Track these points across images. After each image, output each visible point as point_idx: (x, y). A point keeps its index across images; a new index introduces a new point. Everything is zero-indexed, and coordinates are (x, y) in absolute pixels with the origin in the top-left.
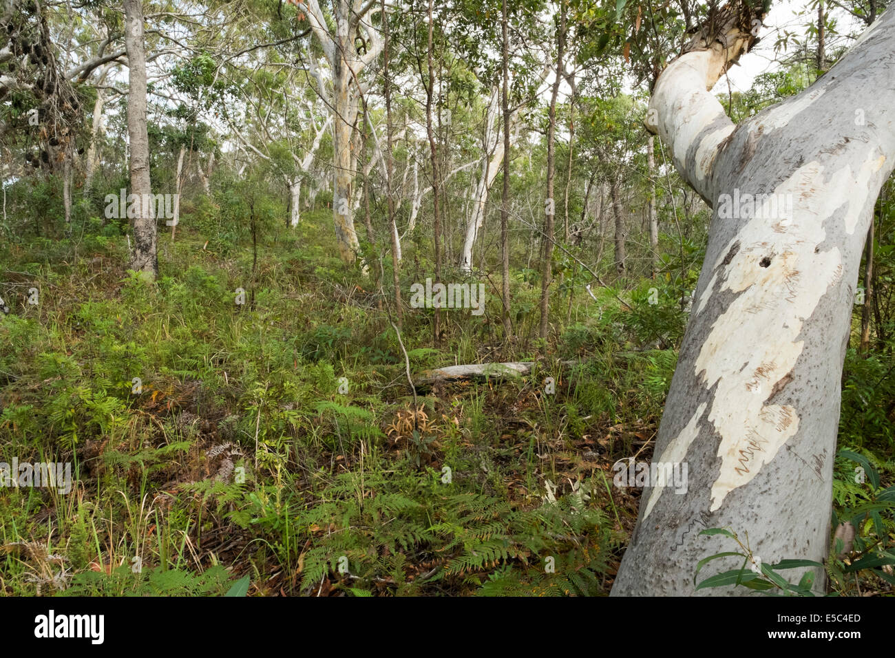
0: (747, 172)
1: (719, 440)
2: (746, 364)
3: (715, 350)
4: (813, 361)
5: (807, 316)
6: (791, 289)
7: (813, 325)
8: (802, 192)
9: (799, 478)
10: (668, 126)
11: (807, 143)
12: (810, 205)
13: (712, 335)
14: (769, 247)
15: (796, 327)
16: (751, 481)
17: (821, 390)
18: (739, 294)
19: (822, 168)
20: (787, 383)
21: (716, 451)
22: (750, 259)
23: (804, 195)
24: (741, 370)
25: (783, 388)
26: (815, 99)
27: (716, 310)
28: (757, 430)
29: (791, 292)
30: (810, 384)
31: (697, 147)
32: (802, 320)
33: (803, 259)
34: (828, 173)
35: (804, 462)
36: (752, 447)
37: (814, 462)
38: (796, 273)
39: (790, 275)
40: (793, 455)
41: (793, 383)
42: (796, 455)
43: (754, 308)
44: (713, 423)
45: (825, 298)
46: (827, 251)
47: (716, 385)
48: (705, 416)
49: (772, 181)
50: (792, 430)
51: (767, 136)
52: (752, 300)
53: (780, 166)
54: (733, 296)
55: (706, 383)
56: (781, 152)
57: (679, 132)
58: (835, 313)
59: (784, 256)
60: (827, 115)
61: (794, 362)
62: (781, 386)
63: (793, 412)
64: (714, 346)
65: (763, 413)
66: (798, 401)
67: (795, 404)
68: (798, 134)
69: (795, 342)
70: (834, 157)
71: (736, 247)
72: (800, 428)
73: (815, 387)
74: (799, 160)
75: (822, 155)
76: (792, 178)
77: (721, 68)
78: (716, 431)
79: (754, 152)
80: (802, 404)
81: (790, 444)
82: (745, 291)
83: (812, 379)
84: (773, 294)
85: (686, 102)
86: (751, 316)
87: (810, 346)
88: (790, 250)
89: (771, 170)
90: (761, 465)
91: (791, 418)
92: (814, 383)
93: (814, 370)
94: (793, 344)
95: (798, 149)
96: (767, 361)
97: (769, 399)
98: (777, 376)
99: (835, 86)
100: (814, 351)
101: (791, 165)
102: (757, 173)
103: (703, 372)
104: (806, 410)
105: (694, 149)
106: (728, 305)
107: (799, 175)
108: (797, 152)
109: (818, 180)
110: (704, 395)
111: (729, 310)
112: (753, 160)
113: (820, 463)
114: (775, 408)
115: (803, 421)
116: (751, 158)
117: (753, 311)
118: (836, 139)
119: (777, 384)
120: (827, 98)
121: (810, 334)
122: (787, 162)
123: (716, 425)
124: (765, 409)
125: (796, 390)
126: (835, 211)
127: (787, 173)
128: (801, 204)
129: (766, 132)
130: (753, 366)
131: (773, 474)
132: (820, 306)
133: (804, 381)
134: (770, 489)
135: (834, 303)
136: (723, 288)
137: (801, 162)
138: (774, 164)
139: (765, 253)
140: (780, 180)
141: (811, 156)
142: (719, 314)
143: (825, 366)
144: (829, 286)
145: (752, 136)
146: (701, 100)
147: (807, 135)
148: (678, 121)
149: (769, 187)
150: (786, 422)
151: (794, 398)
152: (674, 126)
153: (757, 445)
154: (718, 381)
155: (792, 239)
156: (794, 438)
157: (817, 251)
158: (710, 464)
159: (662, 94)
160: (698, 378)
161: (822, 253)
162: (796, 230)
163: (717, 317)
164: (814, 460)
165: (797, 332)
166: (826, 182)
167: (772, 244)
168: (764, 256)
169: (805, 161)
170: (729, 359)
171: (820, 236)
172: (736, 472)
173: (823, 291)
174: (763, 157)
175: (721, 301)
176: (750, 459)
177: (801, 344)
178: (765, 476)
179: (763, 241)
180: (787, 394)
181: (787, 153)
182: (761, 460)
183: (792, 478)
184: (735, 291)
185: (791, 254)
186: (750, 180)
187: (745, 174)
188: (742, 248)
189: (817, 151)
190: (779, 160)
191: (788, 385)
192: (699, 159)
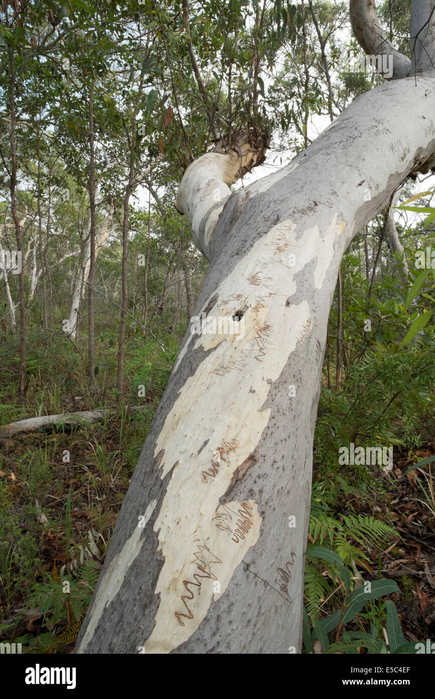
0: (234, 231)
1: (161, 563)
2: (206, 443)
3: (177, 423)
4: (281, 434)
5: (275, 377)
6: (261, 345)
7: (281, 388)
8: (277, 246)
9: (259, 612)
10: (189, 205)
11: (283, 204)
12: (283, 258)
13: (178, 403)
14: (243, 299)
15: (263, 391)
16: (193, 636)
17: (288, 471)
18: (210, 351)
19: (294, 226)
20: (249, 468)
21: (154, 585)
22: (225, 312)
23: (278, 249)
24: (199, 452)
25: (244, 475)
26: (291, 171)
27: (186, 371)
28: (209, 545)
29: (261, 349)
30: (276, 466)
31: (207, 219)
32: (269, 382)
33: (274, 312)
34: (300, 230)
35: (266, 583)
36: (201, 573)
37: (279, 578)
38: (267, 327)
39: (260, 330)
40: (252, 576)
41: (257, 466)
42: (256, 575)
43: (222, 369)
44: (157, 534)
45: (294, 355)
46: (297, 304)
47: (171, 473)
48: (151, 523)
49: (252, 237)
50: (252, 537)
51: (252, 199)
52: (221, 357)
53: (260, 224)
54: (204, 353)
55: (162, 470)
56: (261, 212)
57: (197, 209)
58: (304, 373)
59: (256, 309)
60: (300, 183)
61: (259, 437)
62: (241, 473)
63: (255, 511)
64: (177, 417)
65: (218, 516)
66: (261, 491)
67: (257, 497)
68: (276, 197)
69: (261, 411)
70: (305, 217)
71: (214, 300)
72: (262, 531)
73: (281, 469)
74: (276, 219)
75: (295, 215)
76: (269, 234)
77: (237, 171)
78: (159, 549)
79: (241, 212)
80: (265, 496)
81: (248, 561)
82: (215, 348)
83: (279, 458)
84: (242, 352)
85: (203, 185)
86: (217, 379)
87: (277, 415)
88: (262, 303)
89: (253, 227)
90: (209, 602)
91: (251, 519)
92: (280, 464)
93: (280, 446)
94: (258, 414)
95: (276, 209)
96: (229, 440)
97: (227, 494)
98: (238, 459)
99: (307, 161)
100: (282, 421)
101: (269, 222)
102: (241, 230)
103: (162, 453)
104: (271, 503)
105: (204, 222)
106: (197, 365)
107: (275, 232)
108: (274, 211)
109: (290, 236)
110: (157, 487)
111: (198, 372)
112: (240, 220)
113: (286, 576)
114: (234, 506)
115: (266, 520)
116: (238, 218)
117: (221, 373)
118: (306, 202)
119: (237, 471)
120: (300, 170)
121: (278, 399)
122: (266, 220)
123: (161, 538)
124: (221, 510)
125: (259, 477)
126: (306, 265)
127: (265, 229)
128: (275, 258)
129: (252, 196)
130: (214, 445)
131: (224, 615)
132: (289, 365)
133: (269, 461)
134: (218, 643)
135: (302, 362)
136: (196, 346)
137: (277, 220)
138: (255, 222)
139: (237, 306)
140: (260, 235)
141: (285, 215)
142: (188, 377)
143: (293, 439)
144: (298, 342)
145: (240, 200)
146: (215, 184)
147: (283, 198)
148: (196, 200)
149: (250, 241)
150: (245, 527)
151: (256, 489)
152: (193, 205)
153: (207, 570)
154: (174, 467)
155: (265, 292)
156: (253, 549)
157: (288, 304)
158: (145, 607)
159: (187, 180)
160: (155, 462)
161: (292, 306)
162: (269, 283)
163: (185, 380)
164: (278, 576)
165: (264, 398)
166: (298, 238)
167: (246, 296)
168: (237, 309)
169: (281, 219)
170: (189, 436)
171: (291, 289)
172: (175, 620)
173: (292, 348)
174: (247, 216)
175: (192, 360)
176: (196, 595)
177: (268, 413)
178: (212, 623)
179: (237, 293)
180: (249, 484)
181: (267, 213)
182: (210, 594)
183: (249, 617)
184: (206, 349)
185: (264, 307)
186: (235, 237)
187: (232, 233)
188: (219, 302)
189: (291, 211)
190: (259, 218)
191: (250, 471)
192: (206, 229)
